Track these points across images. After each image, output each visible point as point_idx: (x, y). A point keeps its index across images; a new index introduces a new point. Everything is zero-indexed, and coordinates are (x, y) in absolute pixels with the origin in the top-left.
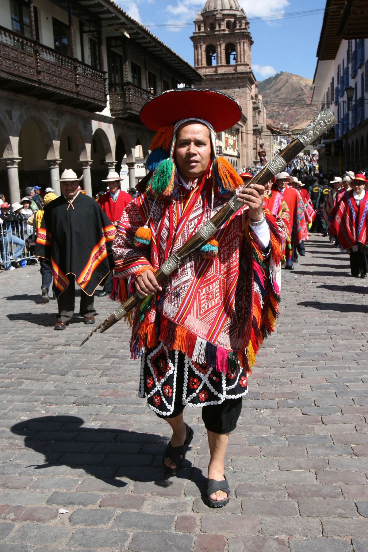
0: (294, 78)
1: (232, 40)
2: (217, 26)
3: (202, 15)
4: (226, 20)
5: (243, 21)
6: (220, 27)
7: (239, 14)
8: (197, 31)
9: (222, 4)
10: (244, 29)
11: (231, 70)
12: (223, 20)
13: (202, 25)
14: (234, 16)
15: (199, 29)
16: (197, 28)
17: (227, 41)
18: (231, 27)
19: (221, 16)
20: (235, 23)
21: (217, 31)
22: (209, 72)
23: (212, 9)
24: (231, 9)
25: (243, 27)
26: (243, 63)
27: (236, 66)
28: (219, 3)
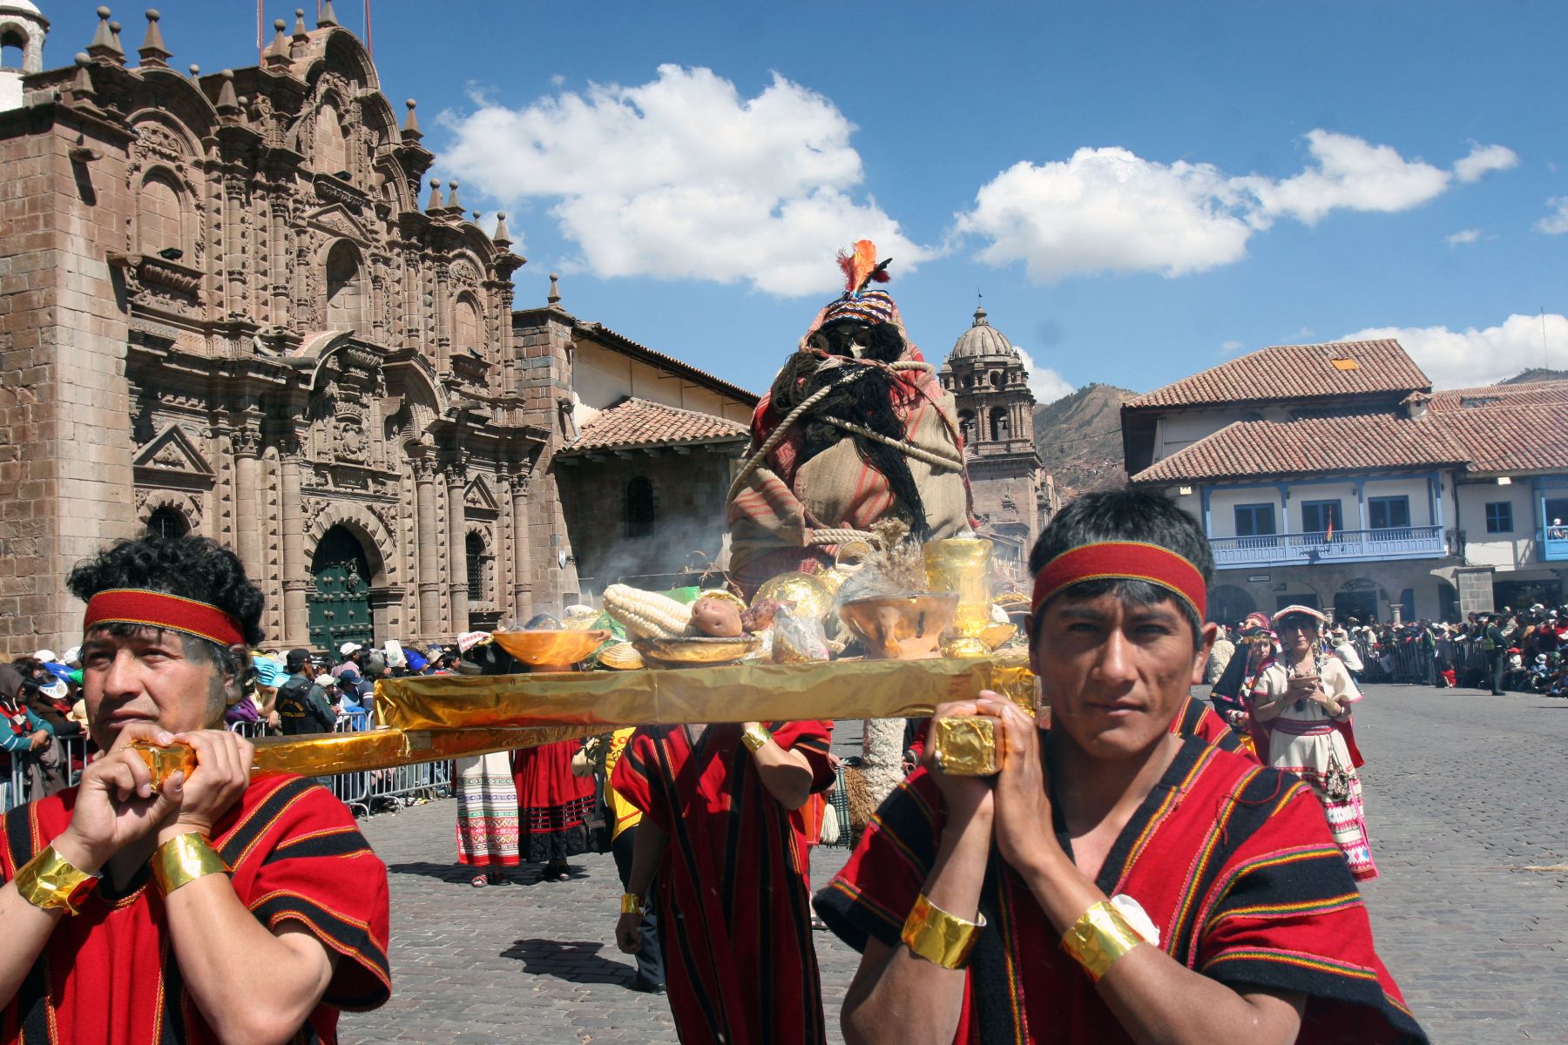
0: (1121, 396)
1: (1001, 403)
2: (976, 382)
3: (950, 362)
4: (990, 371)
5: (1019, 373)
6: (980, 383)
7: (1010, 361)
9: (983, 347)
10: (1020, 385)
11: (1000, 450)
12: (986, 372)
13: (952, 379)
14: (1004, 364)
17: (994, 404)
18: (999, 383)
19: (981, 365)
20: (1005, 375)
21: (977, 388)
23: (968, 354)
24: (998, 353)
25: (1019, 382)
26: (1019, 438)
27: (1008, 443)
28: (978, 344)
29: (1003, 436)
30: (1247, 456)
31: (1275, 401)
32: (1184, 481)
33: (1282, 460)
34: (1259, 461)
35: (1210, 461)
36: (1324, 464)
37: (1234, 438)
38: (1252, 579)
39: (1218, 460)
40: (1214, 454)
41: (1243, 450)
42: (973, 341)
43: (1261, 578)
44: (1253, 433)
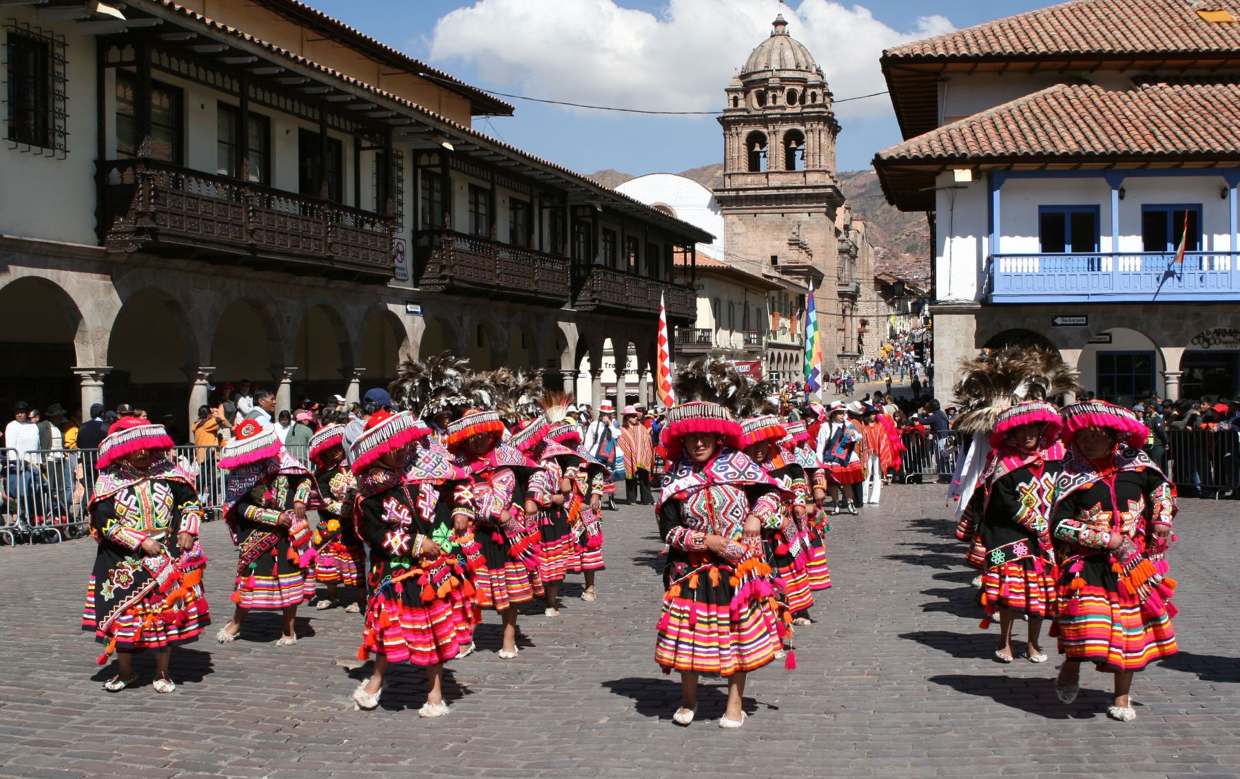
1: (798, 126)
2: (771, 100)
3: (741, 76)
4: (787, 88)
5: (821, 92)
6: (774, 101)
7: (812, 78)
8: (732, 107)
9: (781, 59)
10: (820, 106)
11: (796, 180)
12: (781, 88)
13: (741, 96)
14: (804, 80)
15: (736, 104)
16: (732, 102)
19: (777, 80)
20: (803, 94)
21: (770, 108)
22: (753, 182)
23: (762, 68)
24: (797, 68)
25: (820, 102)
26: (818, 168)
27: (805, 173)
28: (775, 57)
29: (800, 165)
30: (1061, 130)
31: (1111, 56)
32: (962, 161)
33: (1115, 137)
34: (1079, 137)
35: (1005, 135)
36: (1180, 146)
37: (1045, 107)
38: (1059, 321)
39: (1017, 134)
40: (1012, 127)
41: (1056, 122)
42: (770, 52)
43: (1075, 320)
44: (1074, 101)
